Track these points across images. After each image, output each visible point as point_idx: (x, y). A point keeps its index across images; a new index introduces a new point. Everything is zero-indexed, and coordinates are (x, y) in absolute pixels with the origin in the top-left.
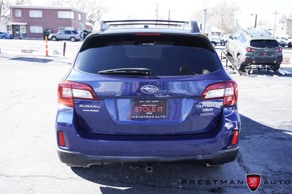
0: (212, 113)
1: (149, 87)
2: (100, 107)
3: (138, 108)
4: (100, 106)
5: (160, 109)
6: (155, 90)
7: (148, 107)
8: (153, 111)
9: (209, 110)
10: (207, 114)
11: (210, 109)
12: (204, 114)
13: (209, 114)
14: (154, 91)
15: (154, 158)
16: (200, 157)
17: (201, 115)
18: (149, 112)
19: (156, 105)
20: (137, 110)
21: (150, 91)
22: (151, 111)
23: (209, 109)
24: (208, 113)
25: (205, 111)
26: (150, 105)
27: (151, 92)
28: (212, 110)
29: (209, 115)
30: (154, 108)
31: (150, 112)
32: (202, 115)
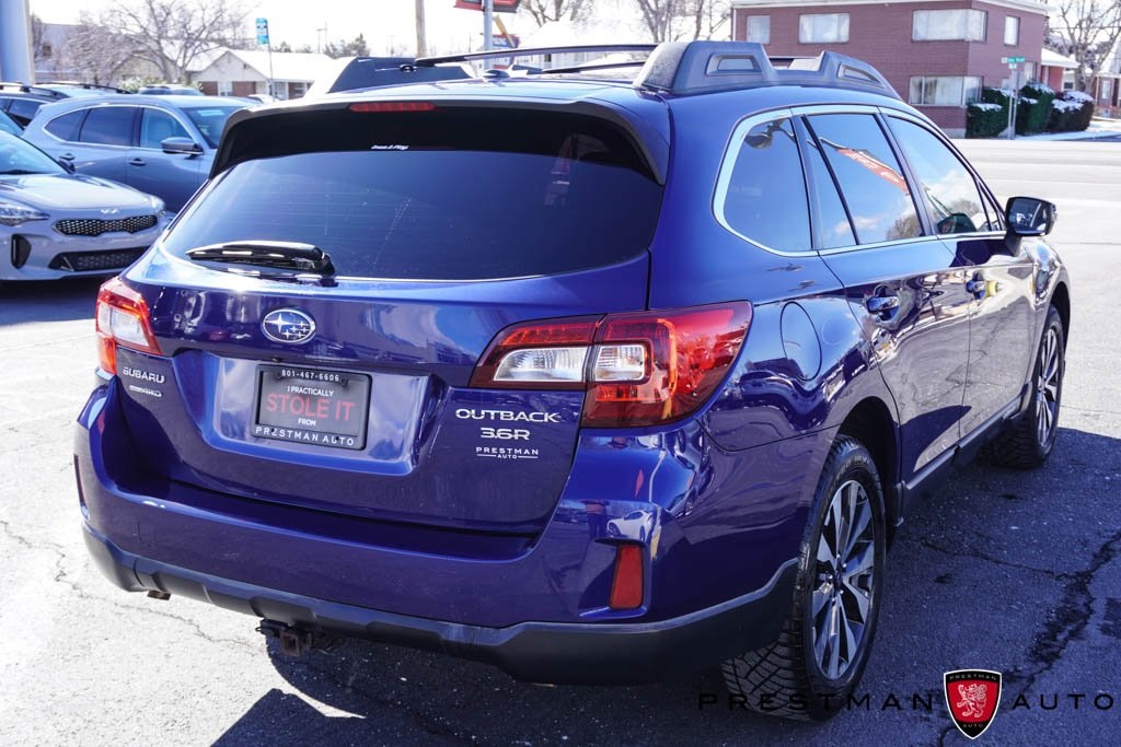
0: (527, 452)
1: (286, 315)
2: (163, 380)
3: (276, 397)
4: (163, 377)
5: (343, 408)
6: (304, 330)
7: (307, 395)
8: (319, 415)
9: (510, 436)
10: (507, 452)
11: (516, 431)
12: (494, 450)
13: (513, 453)
14: (300, 335)
15: (296, 600)
16: (454, 631)
17: (480, 452)
18: (306, 418)
19: (331, 393)
20: (272, 406)
21: (287, 334)
22: (313, 414)
23: (513, 433)
24: (510, 450)
25: (493, 436)
26: (313, 392)
27: (291, 338)
28: (526, 437)
29: (515, 457)
30: (322, 405)
31: (312, 418)
32: (482, 452)
